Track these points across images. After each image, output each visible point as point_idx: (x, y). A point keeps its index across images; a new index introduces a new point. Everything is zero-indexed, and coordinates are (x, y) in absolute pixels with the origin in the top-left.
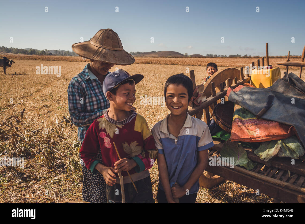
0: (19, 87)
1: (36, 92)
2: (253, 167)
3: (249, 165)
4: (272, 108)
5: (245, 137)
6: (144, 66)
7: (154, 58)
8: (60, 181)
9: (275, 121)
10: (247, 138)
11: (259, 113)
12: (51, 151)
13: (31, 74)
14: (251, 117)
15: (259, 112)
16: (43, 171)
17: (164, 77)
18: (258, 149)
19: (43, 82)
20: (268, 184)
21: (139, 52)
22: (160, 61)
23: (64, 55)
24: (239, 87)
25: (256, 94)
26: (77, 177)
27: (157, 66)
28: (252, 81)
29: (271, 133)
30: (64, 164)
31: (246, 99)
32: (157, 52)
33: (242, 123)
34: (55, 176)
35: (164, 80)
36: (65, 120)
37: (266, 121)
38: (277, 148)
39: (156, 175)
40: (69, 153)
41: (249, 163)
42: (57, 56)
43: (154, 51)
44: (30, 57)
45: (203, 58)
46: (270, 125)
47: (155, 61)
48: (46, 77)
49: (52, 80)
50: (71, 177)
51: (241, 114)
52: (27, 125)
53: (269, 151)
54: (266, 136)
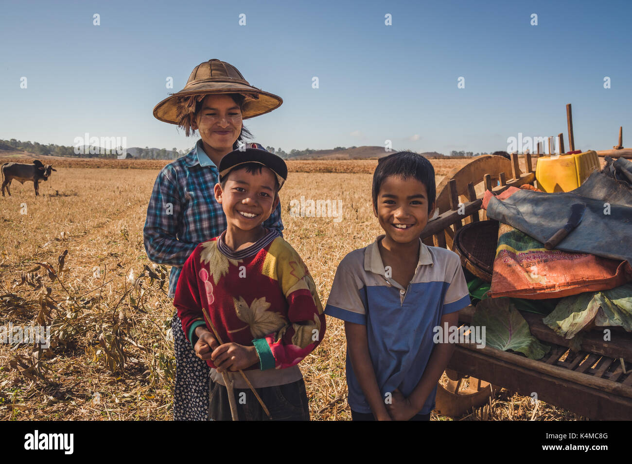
0: (63, 220)
1: (95, 227)
2: (542, 355)
3: (534, 351)
4: (581, 228)
5: (523, 288)
6: (320, 177)
7: (341, 161)
8: (133, 400)
9: (587, 254)
10: (526, 290)
11: (551, 239)
12: (118, 338)
13: (88, 195)
14: (535, 248)
15: (552, 236)
16: (100, 381)
17: (362, 197)
18: (553, 315)
19: (110, 209)
20: (574, 387)
21: (310, 149)
22: (353, 168)
23: (157, 157)
24: (508, 192)
25: (546, 203)
26: (169, 393)
27: (346, 176)
28: (538, 182)
29: (579, 278)
30: (145, 366)
31: (524, 213)
32: (347, 149)
33: (515, 260)
34: (124, 391)
35: (361, 202)
36: (149, 272)
37: (566, 254)
38: (592, 310)
39: (339, 389)
40: (156, 344)
41: (534, 345)
42: (142, 161)
43: (342, 147)
44: (88, 162)
45: (443, 159)
46: (575, 261)
47: (343, 167)
48: (118, 200)
49: (128, 205)
50: (158, 392)
51: (513, 241)
52: (72, 291)
53: (576, 317)
54: (568, 284)
